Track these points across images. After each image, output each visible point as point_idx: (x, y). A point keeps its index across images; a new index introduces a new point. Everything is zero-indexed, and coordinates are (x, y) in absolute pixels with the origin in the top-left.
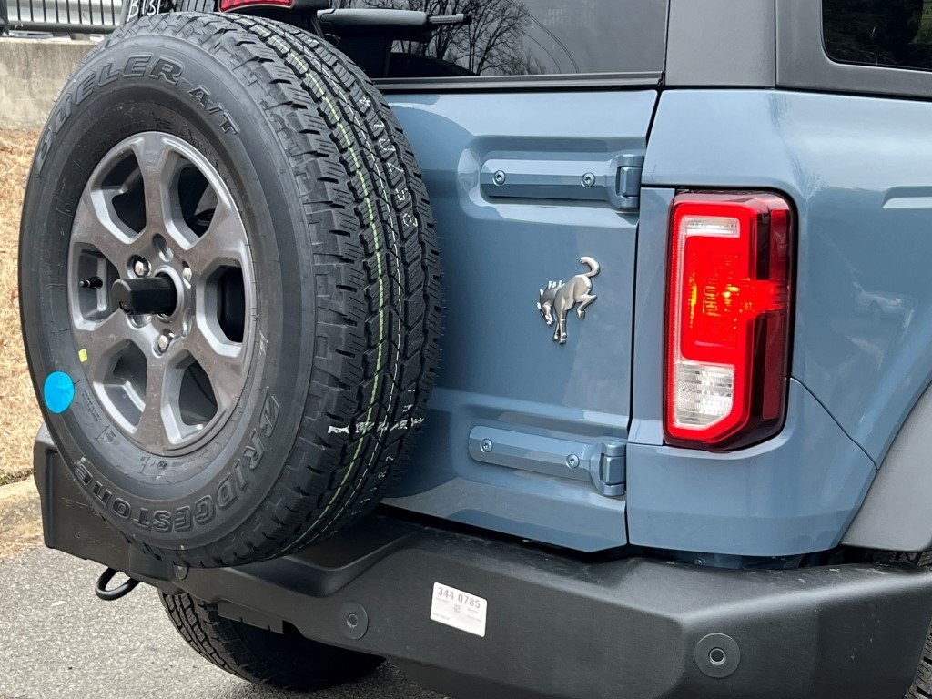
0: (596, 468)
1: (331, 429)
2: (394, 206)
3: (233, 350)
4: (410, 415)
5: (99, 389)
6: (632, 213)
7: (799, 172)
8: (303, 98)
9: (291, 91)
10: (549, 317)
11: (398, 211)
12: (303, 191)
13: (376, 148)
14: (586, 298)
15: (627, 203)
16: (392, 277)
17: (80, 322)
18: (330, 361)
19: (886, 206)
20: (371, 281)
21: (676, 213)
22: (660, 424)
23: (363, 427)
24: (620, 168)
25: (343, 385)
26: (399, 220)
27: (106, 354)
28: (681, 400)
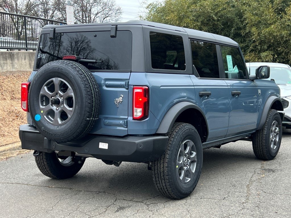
0: (123, 124)
1: (87, 119)
2: (95, 88)
3: (71, 109)
4: (97, 118)
5: (45, 117)
6: (127, 89)
7: (149, 83)
8: (82, 73)
9: (80, 72)
10: (116, 104)
11: (95, 89)
12: (83, 86)
13: (92, 80)
14: (121, 100)
15: (127, 87)
16: (95, 98)
17: (41, 107)
18: (88, 109)
19: (161, 88)
20: (93, 98)
21: (134, 89)
22: (132, 117)
23: (91, 119)
24: (126, 83)
25: (89, 113)
26: (96, 90)
27: (47, 111)
28: (135, 114)
